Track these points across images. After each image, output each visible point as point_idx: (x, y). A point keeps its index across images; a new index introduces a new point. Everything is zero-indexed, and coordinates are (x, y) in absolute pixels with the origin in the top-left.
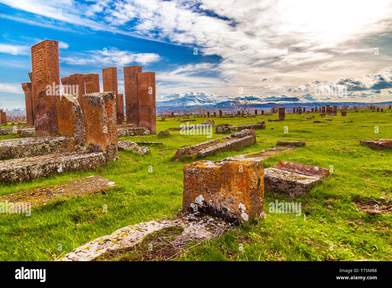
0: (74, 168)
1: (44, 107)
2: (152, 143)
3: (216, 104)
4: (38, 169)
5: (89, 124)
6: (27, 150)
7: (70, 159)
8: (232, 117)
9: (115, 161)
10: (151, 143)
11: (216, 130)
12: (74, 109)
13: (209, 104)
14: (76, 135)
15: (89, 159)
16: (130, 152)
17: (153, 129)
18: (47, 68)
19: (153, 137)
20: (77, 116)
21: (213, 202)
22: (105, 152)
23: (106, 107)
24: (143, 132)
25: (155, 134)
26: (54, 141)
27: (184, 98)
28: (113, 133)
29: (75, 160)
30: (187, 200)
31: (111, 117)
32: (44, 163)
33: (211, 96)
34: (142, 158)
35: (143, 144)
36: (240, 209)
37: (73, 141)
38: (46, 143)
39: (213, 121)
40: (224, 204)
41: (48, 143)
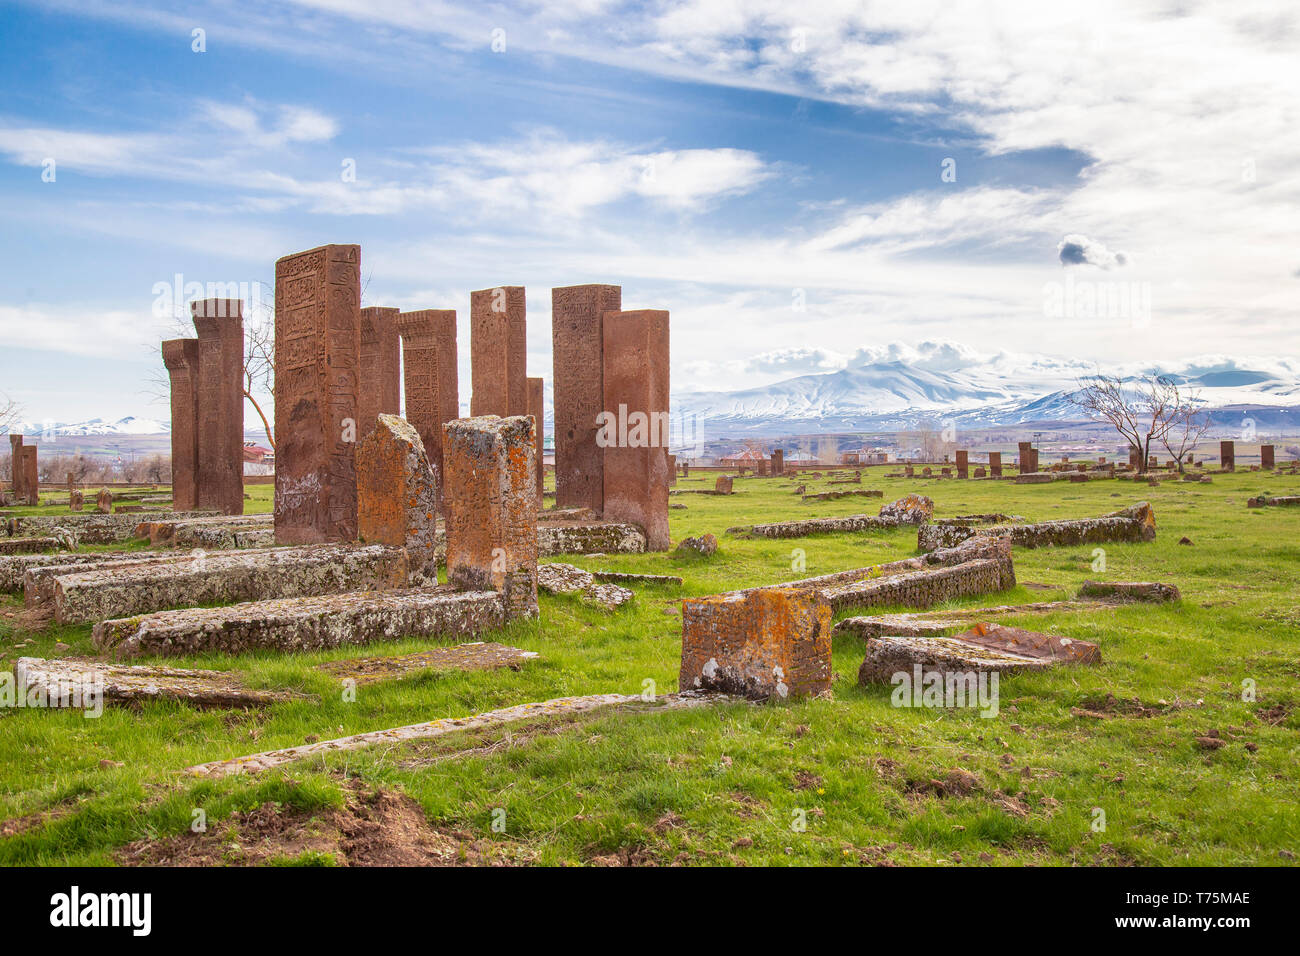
0: (423, 629)
1: (307, 450)
2: (646, 576)
3: (1015, 406)
4: (344, 624)
5: (459, 509)
6: (290, 581)
7: (416, 605)
8: (1083, 479)
9: (530, 618)
10: (641, 578)
11: (920, 539)
12: (412, 463)
13: (978, 404)
14: (412, 542)
15: (462, 608)
16: (571, 599)
17: (655, 532)
18: (328, 330)
19: (655, 559)
20: (419, 482)
21: (733, 669)
22: (502, 592)
23: (509, 461)
24: (618, 542)
25: (663, 548)
26: (355, 558)
27: (843, 373)
28: (524, 536)
29: (428, 608)
30: (687, 672)
31: (522, 489)
32: (357, 610)
33: (993, 361)
34: (607, 619)
35: (615, 579)
36: (776, 677)
37: (406, 560)
38: (336, 562)
39: (926, 500)
40: (751, 671)
41: (342, 562)
